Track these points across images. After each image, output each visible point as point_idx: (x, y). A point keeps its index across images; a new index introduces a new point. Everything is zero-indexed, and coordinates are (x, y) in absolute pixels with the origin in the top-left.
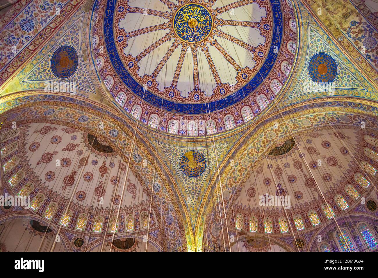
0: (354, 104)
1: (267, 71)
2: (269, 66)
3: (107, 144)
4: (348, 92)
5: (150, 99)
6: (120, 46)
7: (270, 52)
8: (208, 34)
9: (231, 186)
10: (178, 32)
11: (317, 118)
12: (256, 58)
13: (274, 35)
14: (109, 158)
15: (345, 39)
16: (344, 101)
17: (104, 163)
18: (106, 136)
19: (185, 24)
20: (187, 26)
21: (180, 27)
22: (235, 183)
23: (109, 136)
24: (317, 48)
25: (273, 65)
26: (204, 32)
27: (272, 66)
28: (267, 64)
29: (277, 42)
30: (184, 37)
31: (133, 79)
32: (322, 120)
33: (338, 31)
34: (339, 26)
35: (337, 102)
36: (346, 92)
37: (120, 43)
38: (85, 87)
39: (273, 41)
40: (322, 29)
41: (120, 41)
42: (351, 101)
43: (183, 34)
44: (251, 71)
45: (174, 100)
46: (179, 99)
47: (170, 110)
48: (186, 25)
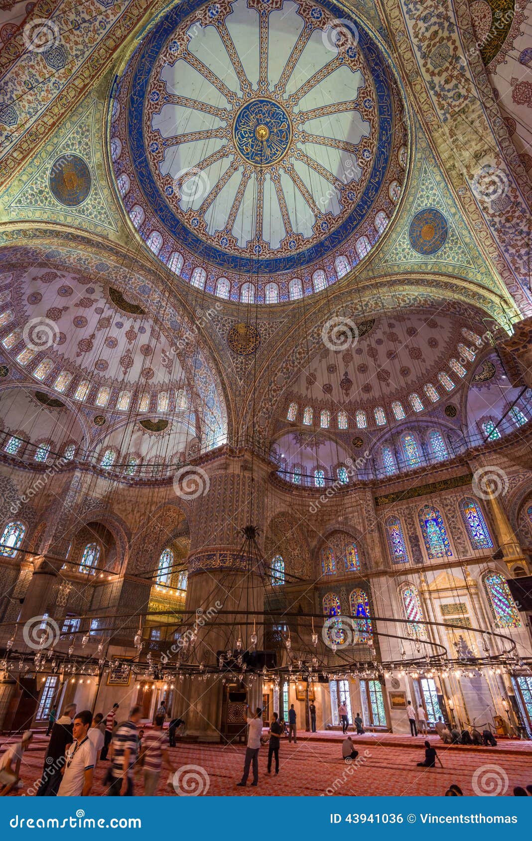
0: (457, 287)
1: (355, 223)
2: (360, 215)
3: (135, 303)
4: (454, 269)
5: (196, 246)
6: (154, 159)
7: (364, 194)
8: (282, 153)
9: (288, 370)
10: (240, 145)
11: (406, 299)
12: (345, 201)
13: (374, 168)
14: (139, 321)
15: (468, 192)
16: (445, 280)
17: (132, 327)
18: (135, 292)
19: (250, 133)
20: (254, 136)
21: (243, 137)
22: (293, 367)
23: (138, 293)
24: (428, 199)
25: (365, 214)
26: (277, 150)
27: (363, 216)
28: (357, 212)
29: (377, 180)
30: (248, 154)
31: (172, 214)
32: (412, 302)
33: (462, 179)
34: (465, 171)
35: (436, 281)
36: (450, 269)
37: (154, 154)
38: (103, 221)
39: (371, 177)
40: (441, 172)
41: (153, 151)
42: (455, 281)
43: (247, 150)
44: (334, 219)
45: (227, 250)
46: (235, 249)
47: (221, 264)
48: (252, 135)
